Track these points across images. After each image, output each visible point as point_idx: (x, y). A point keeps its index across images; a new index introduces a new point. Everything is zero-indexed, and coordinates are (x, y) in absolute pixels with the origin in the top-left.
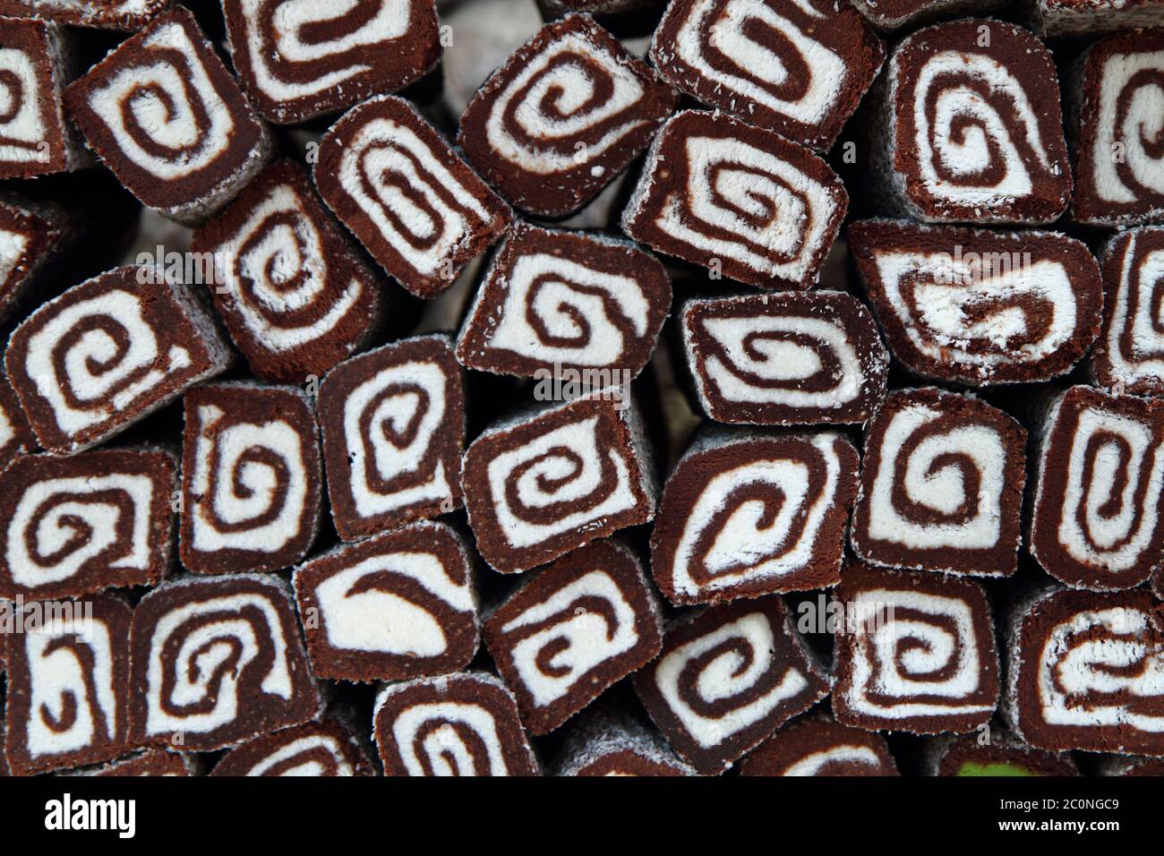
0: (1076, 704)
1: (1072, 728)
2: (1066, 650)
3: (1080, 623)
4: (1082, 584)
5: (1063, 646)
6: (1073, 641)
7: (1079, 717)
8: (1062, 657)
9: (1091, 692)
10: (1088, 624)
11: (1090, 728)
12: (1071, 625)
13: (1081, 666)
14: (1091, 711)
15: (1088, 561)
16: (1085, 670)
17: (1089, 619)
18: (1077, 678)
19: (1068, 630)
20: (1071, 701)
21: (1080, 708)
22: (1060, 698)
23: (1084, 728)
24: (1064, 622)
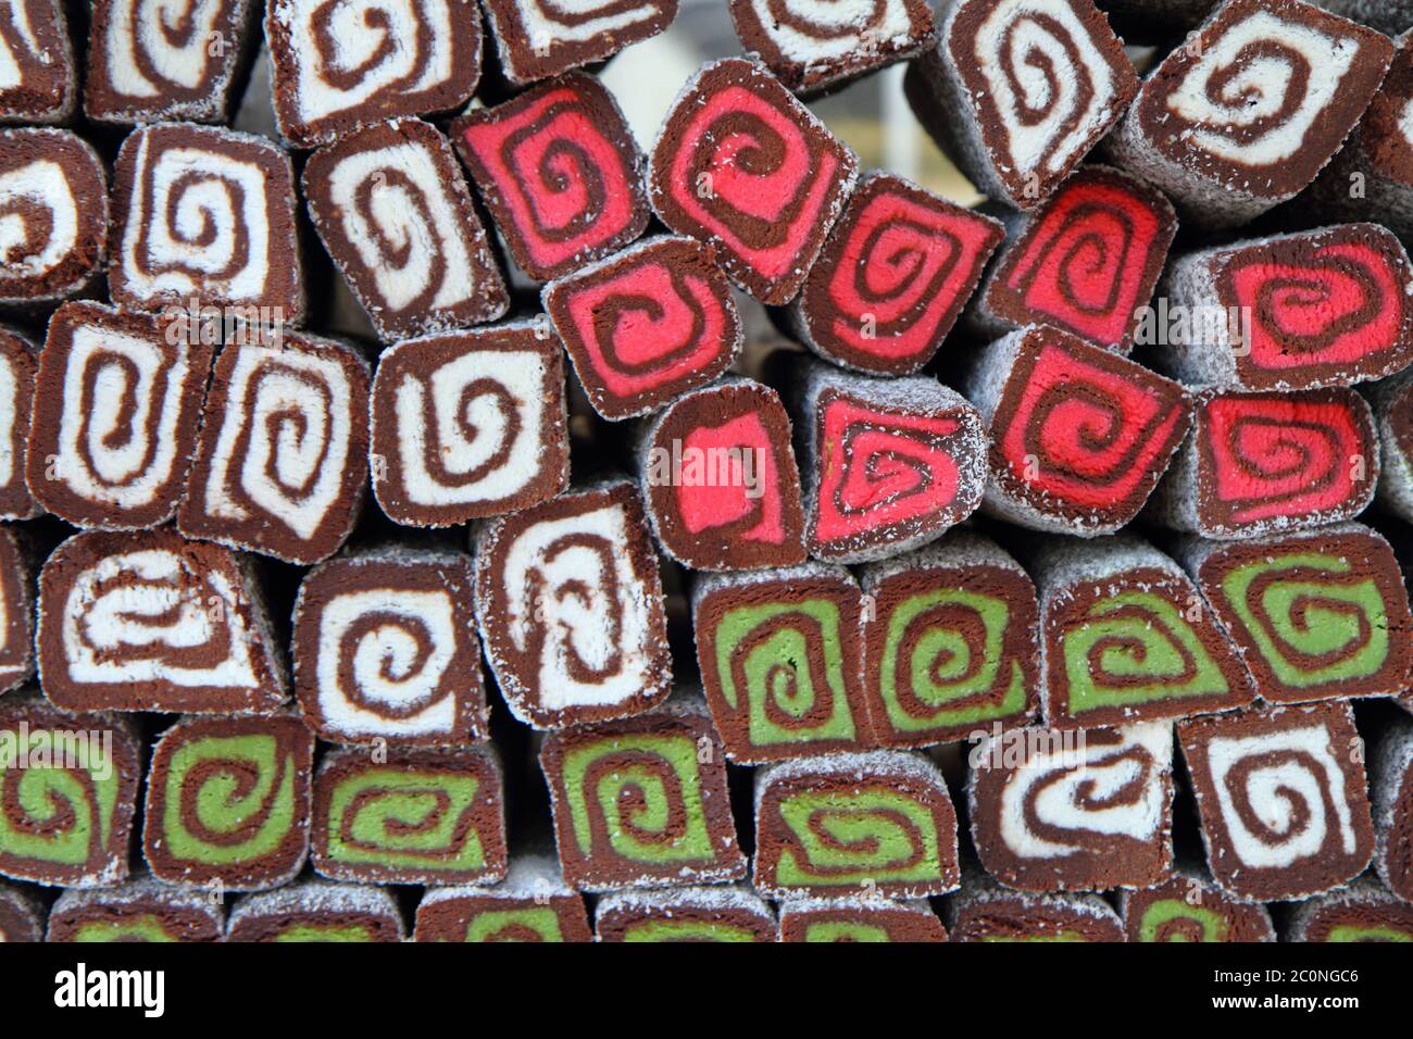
0: (107, 659)
1: (102, 685)
2: (93, 599)
3: (108, 568)
4: (89, 522)
5: (89, 595)
6: (101, 589)
7: (110, 673)
8: (89, 607)
9: (123, 644)
10: (117, 569)
11: (122, 685)
12: (98, 571)
13: (111, 616)
14: (123, 666)
15: (94, 497)
16: (116, 621)
17: (118, 564)
18: (107, 630)
19: (96, 577)
20: (100, 656)
21: (111, 663)
22: (88, 653)
23: (115, 685)
24: (90, 567)
